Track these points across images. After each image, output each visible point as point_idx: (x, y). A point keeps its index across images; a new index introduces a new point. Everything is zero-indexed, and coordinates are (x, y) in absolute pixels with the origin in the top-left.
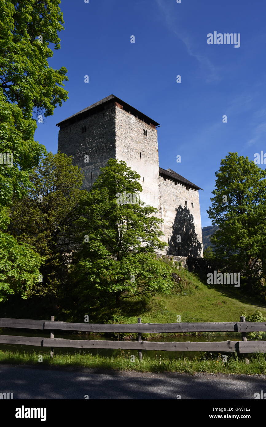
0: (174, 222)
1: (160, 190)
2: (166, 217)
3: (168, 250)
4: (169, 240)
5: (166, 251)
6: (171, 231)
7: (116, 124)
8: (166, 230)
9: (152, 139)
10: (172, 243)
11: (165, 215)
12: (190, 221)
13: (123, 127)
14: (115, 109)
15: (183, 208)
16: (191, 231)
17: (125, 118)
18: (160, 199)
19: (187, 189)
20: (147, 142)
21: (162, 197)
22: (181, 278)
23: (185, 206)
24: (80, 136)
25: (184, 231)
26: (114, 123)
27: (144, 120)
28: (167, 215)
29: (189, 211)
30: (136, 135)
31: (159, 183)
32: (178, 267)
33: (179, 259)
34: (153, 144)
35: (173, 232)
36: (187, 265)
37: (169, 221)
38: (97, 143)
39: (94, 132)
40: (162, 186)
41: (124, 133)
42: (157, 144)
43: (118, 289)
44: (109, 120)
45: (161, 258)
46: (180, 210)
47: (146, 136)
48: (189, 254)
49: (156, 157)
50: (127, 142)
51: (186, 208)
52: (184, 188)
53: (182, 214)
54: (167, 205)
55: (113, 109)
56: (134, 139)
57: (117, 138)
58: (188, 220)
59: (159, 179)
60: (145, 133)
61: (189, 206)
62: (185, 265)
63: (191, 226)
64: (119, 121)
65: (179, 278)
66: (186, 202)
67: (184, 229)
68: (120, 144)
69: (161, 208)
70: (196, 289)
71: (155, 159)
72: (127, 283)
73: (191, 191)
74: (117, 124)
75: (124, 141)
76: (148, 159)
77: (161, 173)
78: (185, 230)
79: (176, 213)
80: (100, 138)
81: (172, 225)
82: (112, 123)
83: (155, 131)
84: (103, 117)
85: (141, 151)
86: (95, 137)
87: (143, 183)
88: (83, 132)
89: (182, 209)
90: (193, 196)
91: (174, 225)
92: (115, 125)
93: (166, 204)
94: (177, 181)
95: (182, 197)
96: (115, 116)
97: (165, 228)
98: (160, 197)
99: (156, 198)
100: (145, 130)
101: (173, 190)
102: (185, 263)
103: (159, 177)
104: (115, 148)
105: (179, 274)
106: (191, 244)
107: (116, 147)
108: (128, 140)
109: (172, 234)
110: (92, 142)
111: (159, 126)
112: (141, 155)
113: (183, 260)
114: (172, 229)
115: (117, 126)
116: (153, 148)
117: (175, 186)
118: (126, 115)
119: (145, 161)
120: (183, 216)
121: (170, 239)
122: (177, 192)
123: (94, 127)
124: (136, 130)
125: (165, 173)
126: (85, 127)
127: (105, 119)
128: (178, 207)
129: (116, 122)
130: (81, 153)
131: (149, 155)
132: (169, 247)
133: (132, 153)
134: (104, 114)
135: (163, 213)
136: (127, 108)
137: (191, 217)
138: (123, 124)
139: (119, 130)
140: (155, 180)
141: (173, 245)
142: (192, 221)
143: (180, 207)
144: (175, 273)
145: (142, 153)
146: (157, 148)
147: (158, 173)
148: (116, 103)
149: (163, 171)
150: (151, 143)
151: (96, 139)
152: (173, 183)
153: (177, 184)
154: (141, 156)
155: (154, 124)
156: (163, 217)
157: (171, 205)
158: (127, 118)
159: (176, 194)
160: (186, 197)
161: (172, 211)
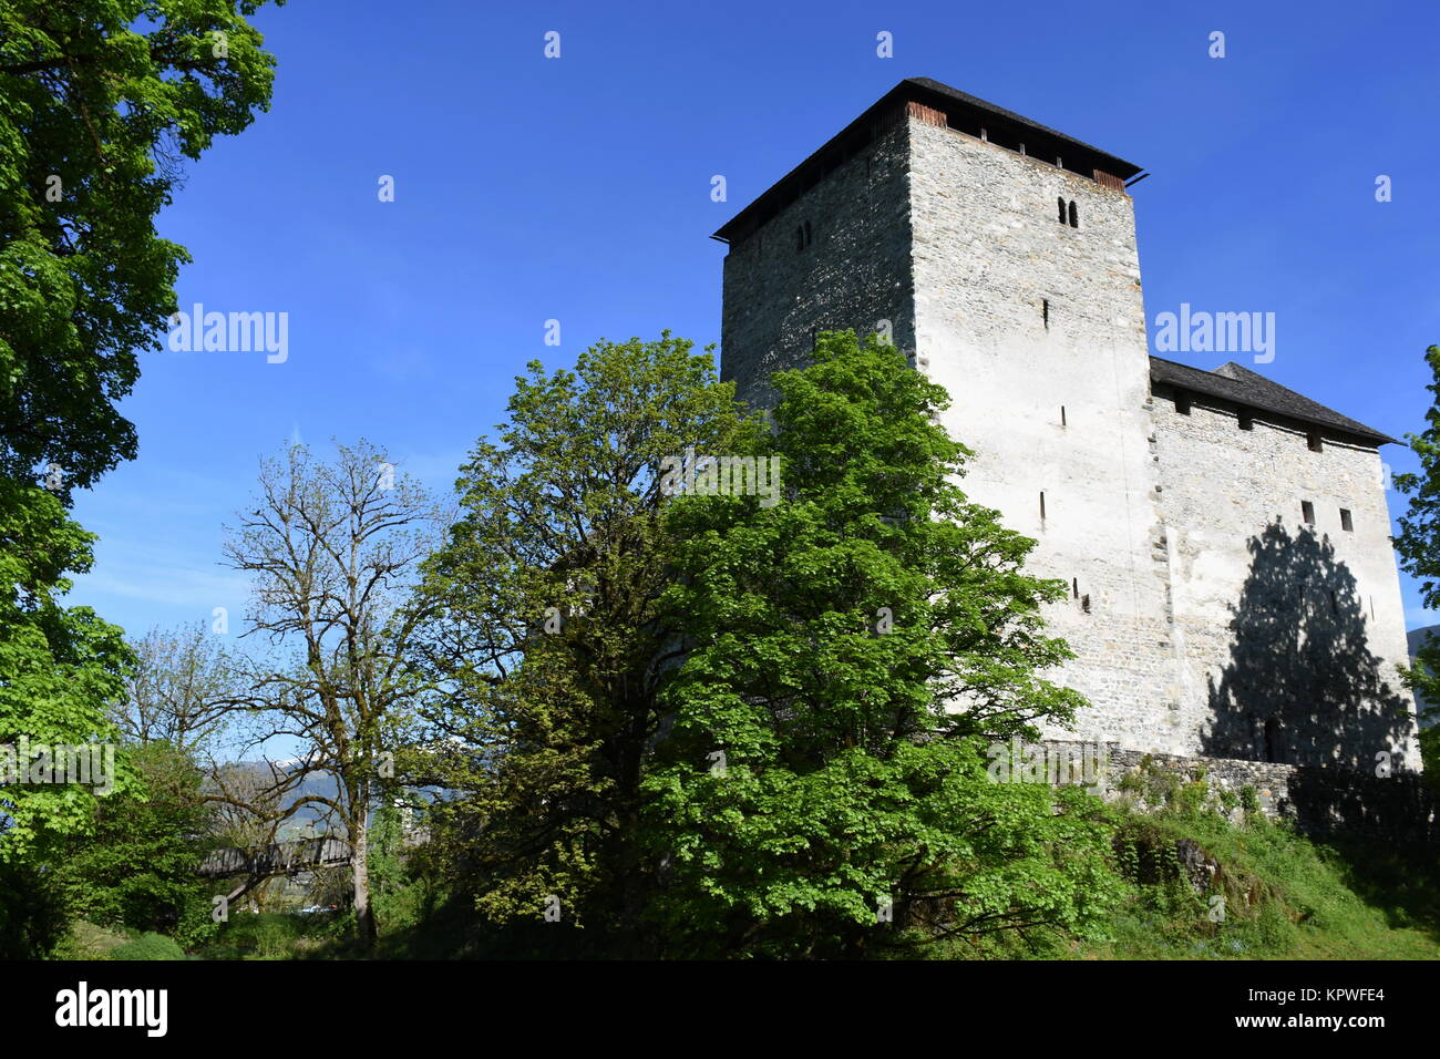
0: (1242, 600)
1: (1156, 459)
2: (1193, 579)
3: (1208, 732)
4: (1211, 686)
5: (1197, 739)
6: (1226, 646)
7: (912, 192)
8: (1197, 638)
9: (1108, 238)
10: (1233, 701)
11: (1187, 573)
12: (1333, 595)
13: (952, 202)
14: (908, 129)
15: (1293, 534)
16: (1343, 641)
17: (958, 162)
18: (1158, 499)
19: (1314, 445)
20: (1077, 254)
21: (1169, 487)
22: (1218, 868)
23: (1306, 526)
24: (792, 267)
25: (1301, 641)
26: (904, 190)
27: (1059, 160)
28: (1198, 566)
29: (1325, 548)
30: (1019, 225)
31: (1152, 428)
32: (1238, 812)
33: (1245, 776)
34: (1114, 257)
35: (1235, 651)
36: (1294, 803)
37: (1212, 600)
38: (849, 285)
39: (840, 238)
40: (1171, 443)
41: (952, 224)
42: (1134, 258)
43: (793, 904)
44: (888, 181)
45: (1138, 768)
46: (1271, 545)
47: (1074, 224)
48: (1336, 755)
49: (1130, 311)
50: (974, 263)
51: (1306, 537)
52: (1296, 443)
53: (1283, 562)
54: (1200, 524)
55: (900, 129)
56: (1011, 244)
57: (917, 249)
58: (1323, 588)
59: (1150, 409)
60: (1068, 214)
61: (1326, 525)
62: (1281, 806)
63: (1343, 618)
64: (924, 177)
65: (1212, 868)
66: (1307, 508)
67: (1297, 634)
68: (935, 274)
69: (1164, 541)
70: (1305, 926)
71: (1122, 322)
72: (843, 875)
73: (1333, 453)
74: (918, 192)
75: (954, 259)
76: (1085, 325)
77: (1157, 380)
78: (1306, 641)
79: (1250, 558)
80: (857, 260)
81: (1231, 616)
82: (899, 190)
83: (1124, 201)
84: (865, 171)
85: (1047, 296)
86: (842, 261)
87: (1061, 431)
88: (801, 247)
89: (1284, 538)
90: (1346, 477)
91: (1240, 616)
92: (908, 196)
93: (1192, 521)
94: (1247, 415)
95: (1283, 484)
96: (907, 158)
97: (1190, 632)
98: (1159, 490)
99: (1136, 493)
100: (1067, 202)
101: (1231, 453)
102: (1284, 794)
103: (1150, 401)
104: (912, 292)
105: (1210, 847)
106: (1343, 707)
107: (916, 287)
108: (978, 253)
109: (1228, 660)
110: (832, 283)
111: (1138, 175)
112: (1046, 309)
113: (1269, 780)
114: (1231, 638)
115: (919, 198)
116: (1113, 274)
117: (1244, 437)
118: (961, 147)
119: (1072, 335)
120: (1289, 571)
121: (1218, 682)
122: (1252, 465)
123: (839, 221)
124: (1016, 205)
125: (1184, 379)
126: (808, 225)
127: (874, 181)
128: (1264, 530)
129: (912, 182)
130: (796, 334)
131: (1091, 309)
132: (1215, 720)
133: (1002, 308)
134: (868, 159)
135: (1175, 560)
136: (966, 117)
137: (1343, 576)
138: (947, 190)
139: (931, 213)
140: (1129, 414)
141: (1233, 707)
142: (1348, 596)
143: (1274, 532)
144: (1189, 840)
145: (1053, 301)
146: (1136, 273)
147: (1145, 384)
148: (913, 105)
149: (1175, 371)
150: (1098, 256)
151: (849, 266)
152: (1232, 422)
153: (1254, 425)
154: (1051, 314)
155: (1115, 170)
156: (1174, 580)
157: (1221, 524)
158: (969, 160)
159: (1247, 473)
160: (1309, 485)
161: (1227, 554)
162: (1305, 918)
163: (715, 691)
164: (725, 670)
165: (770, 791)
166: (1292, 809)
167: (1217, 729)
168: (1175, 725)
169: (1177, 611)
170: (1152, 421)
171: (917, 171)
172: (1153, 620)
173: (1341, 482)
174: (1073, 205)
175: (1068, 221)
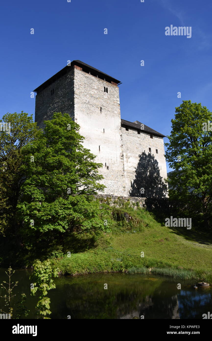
0: (137, 167)
1: (122, 139)
2: (128, 163)
3: (131, 192)
4: (131, 183)
5: (129, 193)
6: (134, 175)
7: (75, 84)
8: (129, 174)
9: (114, 95)
10: (135, 186)
11: (127, 161)
12: (154, 166)
13: (83, 87)
14: (74, 71)
15: (147, 154)
16: (156, 174)
17: (84, 78)
18: (122, 147)
19: (151, 137)
20: (108, 98)
21: (124, 145)
22: (131, 217)
23: (149, 153)
24: (50, 98)
25: (148, 174)
26: (73, 83)
27: (105, 79)
28: (129, 160)
29: (153, 157)
30: (96, 92)
31: (121, 133)
32: (136, 207)
33: (137, 200)
34: (115, 99)
35: (136, 176)
36: (146, 205)
37: (132, 167)
38: (61, 103)
39: (60, 93)
40: (125, 136)
41: (83, 91)
42: (119, 99)
43: (48, 229)
44: (70, 81)
45: (117, 199)
46: (143, 156)
47: (107, 92)
48: (154, 195)
49: (117, 110)
50: (87, 99)
51: (150, 155)
52: (148, 137)
53: (145, 159)
54: (130, 152)
55: (73, 71)
56: (94, 96)
57: (75, 96)
58: (152, 164)
59: (121, 129)
60: (106, 90)
61: (153, 152)
62: (144, 205)
63: (156, 170)
64: (77, 81)
65: (130, 218)
66: (150, 149)
67: (147, 173)
68: (79, 101)
69: (123, 155)
70: (147, 227)
71: (116, 112)
72: (58, 223)
73: (155, 139)
74: (76, 84)
75: (83, 98)
76: (109, 113)
77: (122, 124)
78: (149, 174)
79: (139, 159)
80: (63, 98)
81: (135, 170)
82: (72, 84)
83: (117, 88)
84: (65, 79)
85: (101, 106)
86: (60, 98)
87: (103, 134)
88: (52, 94)
89: (146, 155)
90: (157, 143)
91: (137, 170)
92: (74, 85)
93: (128, 151)
94: (139, 131)
95: (145, 145)
96: (74, 77)
97: (127, 173)
98: (122, 145)
99: (118, 146)
100: (106, 88)
101: (136, 138)
102: (144, 203)
103: (121, 128)
104: (74, 105)
105: (130, 214)
106: (155, 186)
107: (75, 104)
108: (88, 97)
109: (135, 178)
110: (58, 102)
111: (120, 83)
112: (101, 109)
113: (141, 201)
114: (135, 174)
115: (76, 85)
116: (114, 103)
117: (139, 135)
118: (85, 75)
119: (106, 115)
120: (146, 161)
121: (133, 182)
122: (140, 141)
123: (60, 89)
124: (96, 88)
125: (127, 124)
126: (53, 90)
127: (67, 81)
128: (142, 153)
129: (75, 82)
130: (50, 112)
131: (110, 109)
132: (132, 190)
133: (92, 109)
134: (66, 77)
135: (125, 159)
136: (86, 69)
137: (156, 162)
139: (79, 89)
140: (117, 130)
141: (136, 187)
142: (157, 166)
143: (144, 154)
144: (126, 213)
145: (103, 107)
146: (119, 103)
147: (120, 125)
148: (75, 66)
149: (126, 122)
150: (112, 99)
151: (61, 99)
152: (136, 132)
153: (140, 133)
154: (102, 110)
155: (116, 82)
156: (125, 163)
157: (134, 152)
158: (87, 78)
159: (139, 142)
160: (150, 145)
161: (135, 158)
162: (147, 226)
163: (32, 187)
164: (34, 182)
165: (43, 207)
166: (145, 206)
167: (132, 191)
168: (125, 191)
169: (125, 169)
170: (121, 132)
171: (76, 80)
172: (121, 171)
173: (156, 144)
174: (107, 88)
175: (106, 91)
